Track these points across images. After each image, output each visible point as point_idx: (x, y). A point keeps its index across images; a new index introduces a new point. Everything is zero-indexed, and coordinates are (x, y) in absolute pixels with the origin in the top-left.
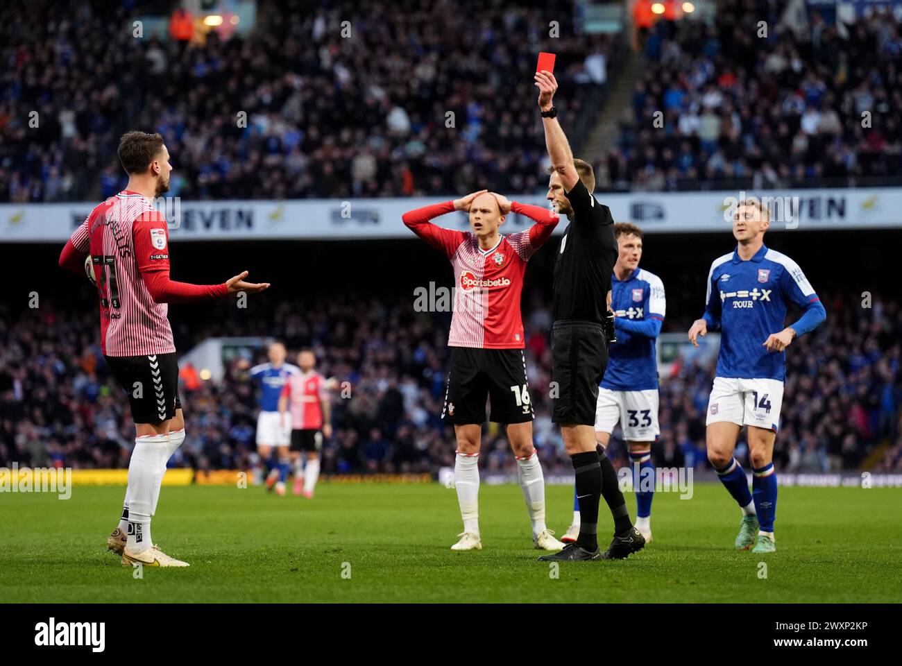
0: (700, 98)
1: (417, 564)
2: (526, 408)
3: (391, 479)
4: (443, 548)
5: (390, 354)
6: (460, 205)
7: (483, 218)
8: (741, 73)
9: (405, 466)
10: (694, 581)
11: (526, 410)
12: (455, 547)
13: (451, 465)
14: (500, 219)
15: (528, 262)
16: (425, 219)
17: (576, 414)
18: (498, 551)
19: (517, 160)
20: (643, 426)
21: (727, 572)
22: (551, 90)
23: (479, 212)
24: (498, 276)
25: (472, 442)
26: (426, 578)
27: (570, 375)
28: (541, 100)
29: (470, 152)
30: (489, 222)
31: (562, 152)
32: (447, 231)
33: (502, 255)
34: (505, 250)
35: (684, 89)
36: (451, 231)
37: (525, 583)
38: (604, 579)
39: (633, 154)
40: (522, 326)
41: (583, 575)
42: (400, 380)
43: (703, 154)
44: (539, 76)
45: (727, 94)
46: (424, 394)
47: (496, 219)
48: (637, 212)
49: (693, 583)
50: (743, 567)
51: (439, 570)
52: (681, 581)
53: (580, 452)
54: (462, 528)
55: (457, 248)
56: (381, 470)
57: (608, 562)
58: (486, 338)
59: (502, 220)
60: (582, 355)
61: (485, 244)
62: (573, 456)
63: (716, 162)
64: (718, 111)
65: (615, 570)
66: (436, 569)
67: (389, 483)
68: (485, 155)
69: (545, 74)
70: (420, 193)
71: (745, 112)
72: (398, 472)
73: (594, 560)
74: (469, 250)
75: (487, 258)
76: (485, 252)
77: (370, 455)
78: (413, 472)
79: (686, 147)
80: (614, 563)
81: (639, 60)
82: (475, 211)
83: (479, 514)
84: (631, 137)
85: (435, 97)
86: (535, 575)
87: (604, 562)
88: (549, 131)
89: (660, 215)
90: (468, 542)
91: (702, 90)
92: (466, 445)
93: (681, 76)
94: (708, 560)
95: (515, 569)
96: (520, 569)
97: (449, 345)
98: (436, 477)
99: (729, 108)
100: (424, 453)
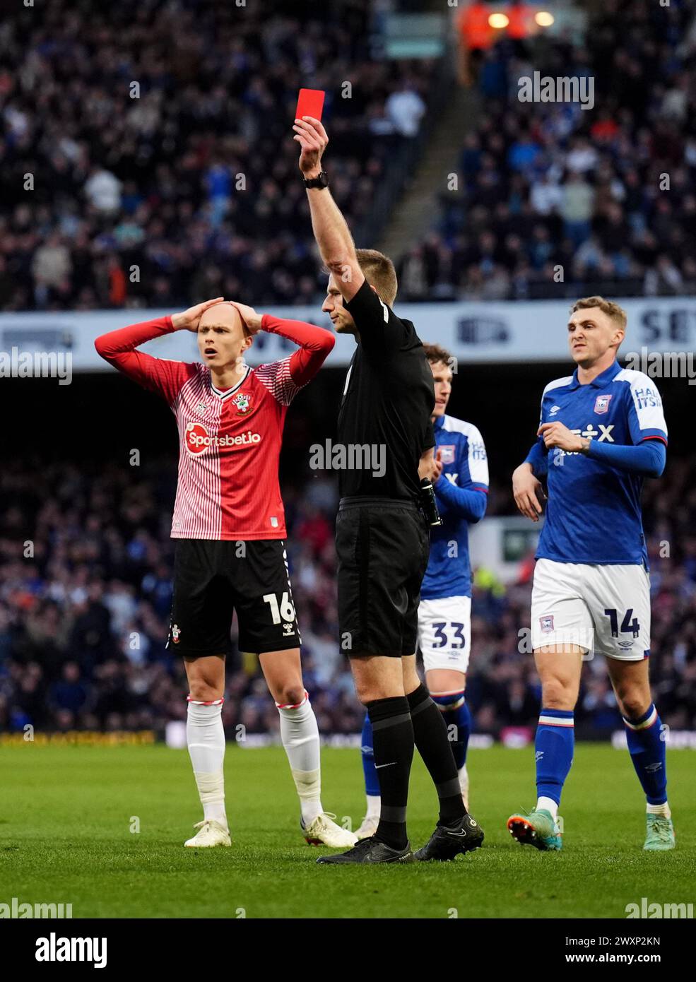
0: (563, 159)
1: (132, 869)
2: (288, 627)
3: (95, 739)
4: (173, 844)
5: (91, 548)
6: (181, 321)
7: (219, 341)
8: (626, 117)
9: (114, 720)
10: (555, 894)
11: (289, 631)
12: (190, 843)
13: (182, 718)
14: (243, 342)
15: (289, 407)
16: (130, 345)
17: (370, 641)
18: (255, 850)
19: (284, 252)
20: (454, 646)
21: (605, 880)
22: (318, 146)
23: (211, 331)
24: (241, 431)
25: (211, 683)
26: (147, 891)
27: (357, 582)
28: (304, 162)
29: (212, 241)
30: (227, 346)
31: (338, 241)
32: (164, 362)
33: (248, 397)
34: (252, 388)
35: (540, 144)
36: (170, 363)
37: (298, 897)
38: (418, 891)
39: (461, 242)
40: (282, 506)
41: (385, 885)
42: (107, 590)
43: (567, 245)
44: (299, 126)
45: (603, 150)
46: (145, 610)
47: (237, 342)
48: (467, 332)
49: (553, 897)
50: (630, 873)
51: (165, 879)
52: (535, 894)
53: (378, 697)
54: (200, 814)
55: (179, 389)
56: (78, 726)
57: (425, 865)
58: (225, 524)
59: (247, 342)
60: (375, 550)
61: (222, 382)
62: (370, 705)
63: (589, 254)
64: (590, 177)
65: (434, 878)
66: (162, 876)
67: (90, 746)
68: (235, 245)
69: (309, 122)
70: (136, 303)
71: (632, 177)
72: (103, 728)
73: (402, 862)
74: (197, 391)
75: (224, 403)
76: (223, 394)
77: (63, 702)
78: (125, 728)
79: (541, 233)
80: (432, 866)
81: (470, 99)
82: (206, 330)
83: (225, 792)
84: (458, 216)
85: (159, 157)
86: (312, 886)
87: (417, 864)
88: (317, 209)
89: (503, 337)
90: (211, 835)
91: (566, 145)
92: (202, 688)
93: (534, 123)
94: (577, 862)
95: (281, 877)
96: (289, 876)
97: (173, 536)
98: (161, 737)
99: (605, 173)
100: (144, 700)
